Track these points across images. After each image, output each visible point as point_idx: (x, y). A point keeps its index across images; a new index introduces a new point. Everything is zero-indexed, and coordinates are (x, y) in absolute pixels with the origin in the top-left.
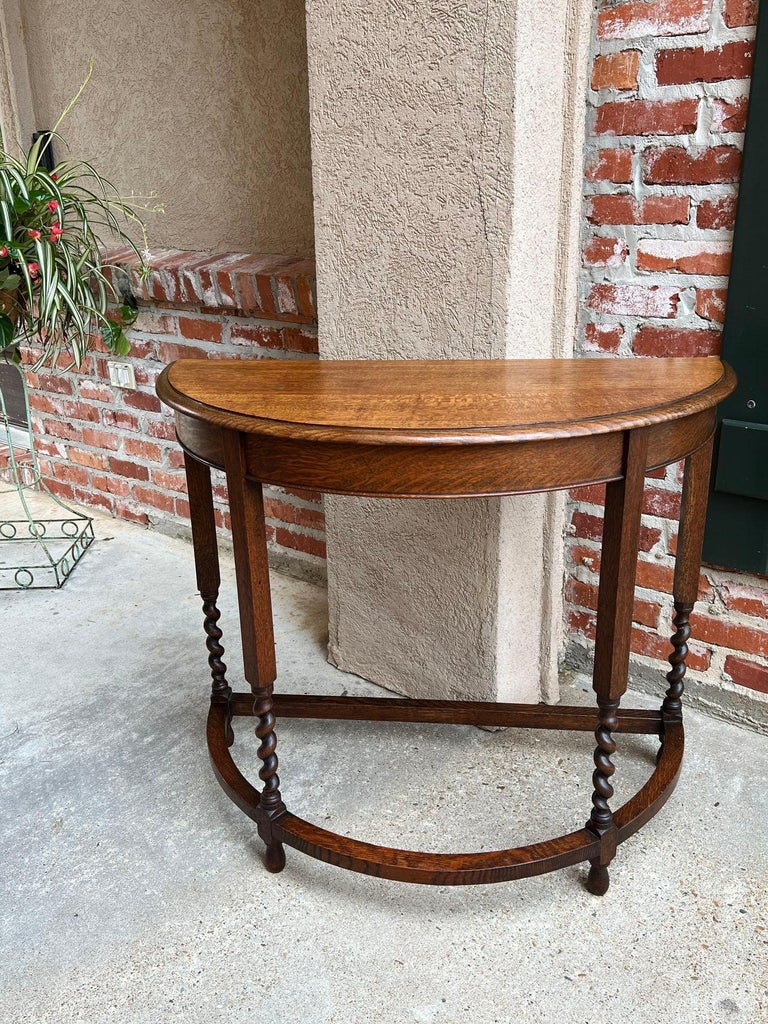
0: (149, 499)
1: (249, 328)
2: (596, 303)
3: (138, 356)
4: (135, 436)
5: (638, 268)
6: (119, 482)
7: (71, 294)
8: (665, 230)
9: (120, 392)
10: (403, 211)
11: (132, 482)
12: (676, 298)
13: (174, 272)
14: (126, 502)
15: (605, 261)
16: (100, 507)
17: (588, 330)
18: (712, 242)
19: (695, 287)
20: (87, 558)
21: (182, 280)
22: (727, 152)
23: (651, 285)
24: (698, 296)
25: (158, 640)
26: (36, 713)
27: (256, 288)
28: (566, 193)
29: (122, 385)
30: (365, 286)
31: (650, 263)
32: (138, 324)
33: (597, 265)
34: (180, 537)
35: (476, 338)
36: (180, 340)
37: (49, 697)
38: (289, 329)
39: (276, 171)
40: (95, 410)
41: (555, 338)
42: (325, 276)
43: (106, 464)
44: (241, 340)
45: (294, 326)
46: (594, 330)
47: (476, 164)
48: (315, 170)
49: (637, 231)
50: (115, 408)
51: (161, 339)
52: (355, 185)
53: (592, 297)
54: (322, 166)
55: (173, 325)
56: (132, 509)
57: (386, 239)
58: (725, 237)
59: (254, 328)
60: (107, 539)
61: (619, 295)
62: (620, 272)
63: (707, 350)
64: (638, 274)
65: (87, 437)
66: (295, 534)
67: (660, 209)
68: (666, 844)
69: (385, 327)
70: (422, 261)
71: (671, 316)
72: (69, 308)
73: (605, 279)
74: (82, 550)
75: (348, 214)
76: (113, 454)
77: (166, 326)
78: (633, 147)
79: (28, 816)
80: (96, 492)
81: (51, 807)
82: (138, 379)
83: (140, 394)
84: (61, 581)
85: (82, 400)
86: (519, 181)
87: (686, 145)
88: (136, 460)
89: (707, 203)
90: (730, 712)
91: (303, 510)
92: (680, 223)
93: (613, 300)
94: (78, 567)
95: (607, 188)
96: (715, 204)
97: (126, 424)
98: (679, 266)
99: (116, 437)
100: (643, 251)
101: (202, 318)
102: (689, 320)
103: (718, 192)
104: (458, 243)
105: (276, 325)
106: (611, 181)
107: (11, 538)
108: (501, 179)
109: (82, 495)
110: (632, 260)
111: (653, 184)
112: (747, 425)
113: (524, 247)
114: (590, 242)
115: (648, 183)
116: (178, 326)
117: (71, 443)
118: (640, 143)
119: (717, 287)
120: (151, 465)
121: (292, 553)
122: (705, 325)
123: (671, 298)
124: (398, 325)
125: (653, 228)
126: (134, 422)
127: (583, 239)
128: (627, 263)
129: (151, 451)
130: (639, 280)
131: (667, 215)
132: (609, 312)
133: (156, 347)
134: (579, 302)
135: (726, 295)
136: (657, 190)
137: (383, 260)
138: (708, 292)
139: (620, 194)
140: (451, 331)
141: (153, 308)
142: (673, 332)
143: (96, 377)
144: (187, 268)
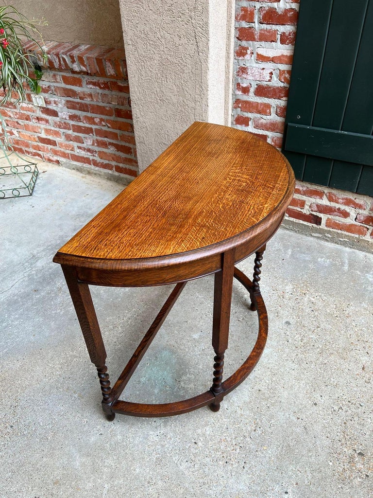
0: (58, 154)
1: (94, 81)
2: (240, 75)
3: (45, 92)
4: (49, 127)
5: (257, 60)
6: (44, 147)
7: (14, 69)
8: (268, 44)
9: (39, 108)
10: (163, 40)
11: (50, 147)
12: (271, 73)
13: (57, 55)
14: (48, 155)
15: (244, 57)
16: (37, 157)
17: (237, 86)
18: (285, 50)
19: (279, 70)
20: (38, 181)
21: (61, 59)
22: (292, 12)
23: (262, 68)
24: (280, 73)
25: (77, 215)
26: (38, 249)
27: (96, 64)
28: (229, 31)
29: (40, 105)
30: (148, 72)
31: (261, 58)
32: (43, 78)
33: (240, 58)
34: (74, 169)
35: (196, 96)
36: (63, 85)
37: (41, 242)
38: (112, 82)
39: (98, 6)
40: (28, 116)
41: (226, 92)
42: (131, 67)
43: (37, 139)
44: (91, 86)
45: (115, 80)
46: (240, 86)
47: (193, 22)
48: (122, 19)
49: (257, 44)
50: (38, 115)
51: (54, 85)
52: (141, 27)
53: (239, 72)
54: (125, 17)
55: (59, 78)
56: (51, 158)
57: (156, 52)
58: (290, 48)
59: (96, 81)
60: (44, 172)
61: (249, 71)
62: (249, 61)
63: (283, 95)
64: (257, 63)
65: (26, 127)
66: (123, 168)
67: (266, 35)
68: (267, 275)
69: (158, 90)
70: (171, 63)
71: (270, 81)
72: (14, 76)
73: (244, 64)
74: (35, 178)
75: (139, 40)
76: (39, 135)
77: (56, 79)
78: (255, 7)
79: (48, 287)
80: (34, 151)
81: (55, 283)
82: (46, 102)
83: (48, 109)
84: (31, 192)
85: (21, 111)
86: (211, 30)
87: (276, 7)
88: (50, 137)
89: (284, 33)
90: (287, 227)
91: (125, 158)
92: (274, 41)
93: (247, 73)
94: (36, 186)
95: (244, 25)
96: (287, 34)
97: (43, 122)
98: (273, 60)
99: (40, 128)
100: (259, 53)
101: (72, 76)
102: (277, 83)
103: (288, 29)
104: (187, 56)
105: (106, 80)
106: (246, 21)
107: (3, 174)
108: (204, 29)
109: (28, 153)
110: (254, 56)
111: (263, 24)
112: (297, 126)
113: (214, 57)
114: (238, 48)
115: (261, 23)
116: (61, 79)
117: (19, 130)
118: (258, 5)
119: (287, 69)
120: (57, 140)
121: (122, 175)
122: (282, 85)
123: (270, 73)
124: (163, 89)
125: (263, 43)
126: (47, 121)
127: (235, 47)
128: (252, 58)
129: (56, 133)
130: (257, 65)
131: (268, 37)
132: (245, 79)
133: (52, 88)
134: (233, 74)
135: (290, 72)
136: (264, 26)
137: (156, 62)
138: (284, 71)
139: (250, 28)
140: (186, 93)
141: (49, 70)
142: (270, 87)
143: (27, 101)
144: (63, 53)
